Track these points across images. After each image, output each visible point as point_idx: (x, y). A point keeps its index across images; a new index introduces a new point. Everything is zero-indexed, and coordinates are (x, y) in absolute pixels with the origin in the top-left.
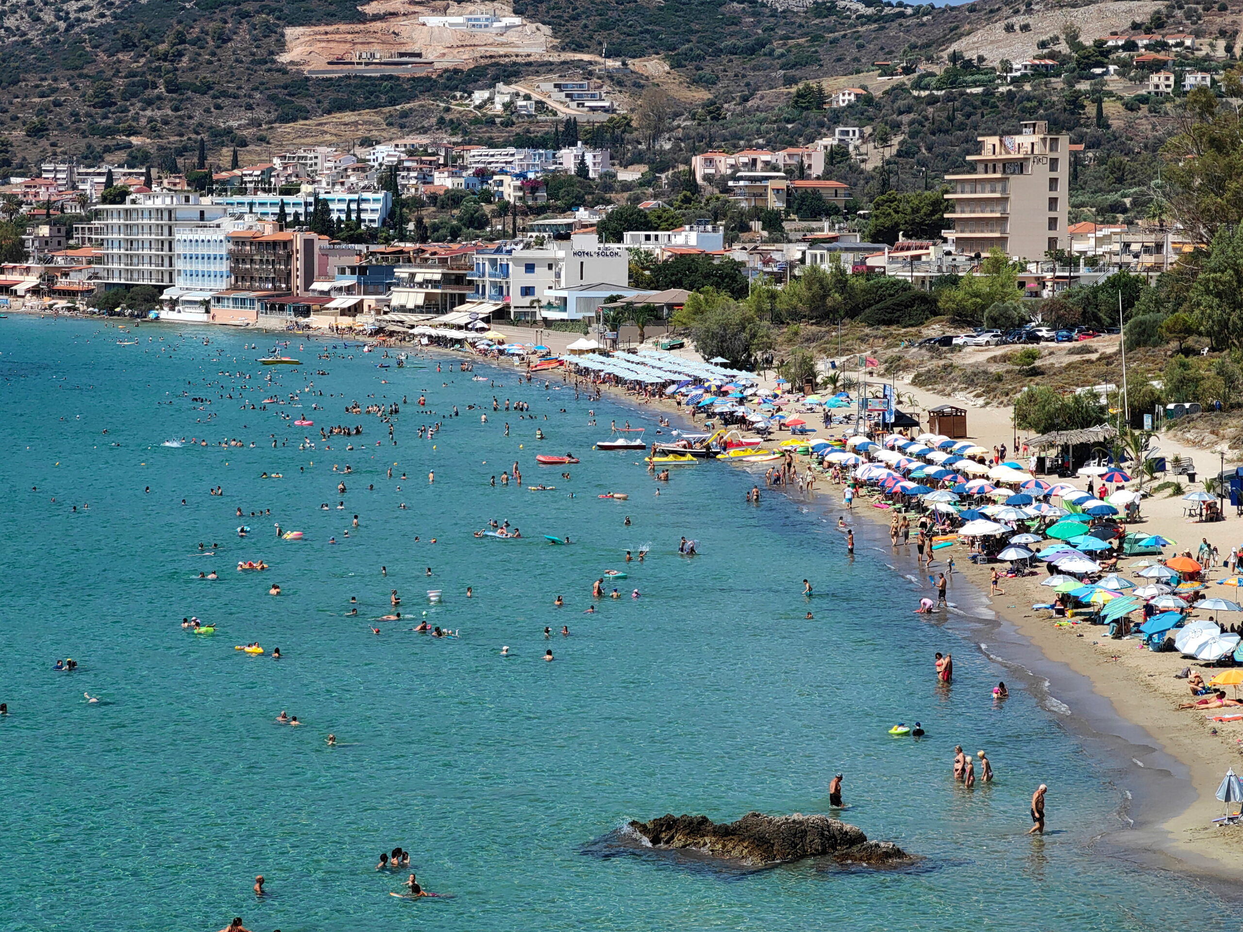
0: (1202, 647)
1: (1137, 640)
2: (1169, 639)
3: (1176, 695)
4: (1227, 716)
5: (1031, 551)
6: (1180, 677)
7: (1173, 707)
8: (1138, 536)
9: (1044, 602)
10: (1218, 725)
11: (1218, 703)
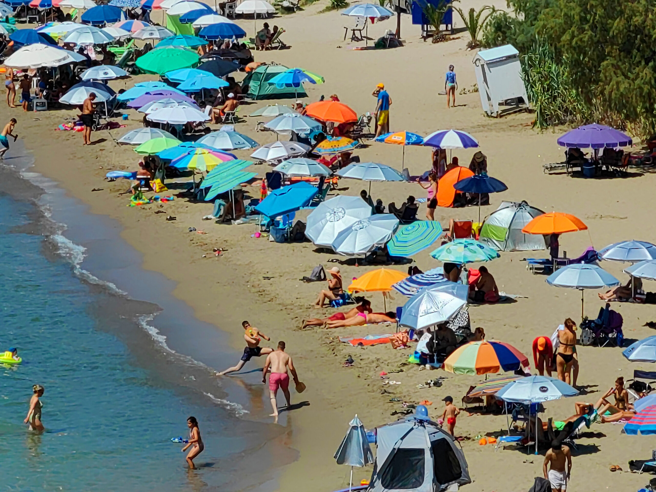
0: (343, 235)
1: (253, 224)
2: (299, 223)
3: (301, 307)
4: (371, 338)
5: (112, 92)
6: (308, 280)
7: (294, 323)
8: (271, 70)
9: (123, 168)
10: (356, 351)
11: (360, 318)
